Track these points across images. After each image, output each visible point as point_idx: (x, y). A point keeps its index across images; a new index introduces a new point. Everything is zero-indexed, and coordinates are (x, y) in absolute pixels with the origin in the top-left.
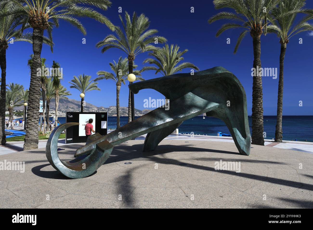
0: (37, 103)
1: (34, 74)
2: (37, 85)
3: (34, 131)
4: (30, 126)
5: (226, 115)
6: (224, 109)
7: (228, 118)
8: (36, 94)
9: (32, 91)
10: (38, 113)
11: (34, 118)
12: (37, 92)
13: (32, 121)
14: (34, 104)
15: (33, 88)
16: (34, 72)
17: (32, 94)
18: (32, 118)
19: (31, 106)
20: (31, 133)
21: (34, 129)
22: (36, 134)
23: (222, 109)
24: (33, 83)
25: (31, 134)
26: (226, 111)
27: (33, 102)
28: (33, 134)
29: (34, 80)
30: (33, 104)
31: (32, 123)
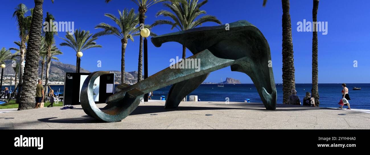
0: (36, 60)
1: (34, 26)
2: (37, 40)
3: (31, 93)
4: (27, 87)
5: (251, 68)
6: (248, 62)
7: (253, 72)
8: (36, 49)
9: (31, 46)
10: (36, 72)
11: (32, 77)
12: (36, 48)
13: (30, 81)
14: (33, 61)
15: (32, 42)
16: (34, 24)
17: (31, 49)
18: (30, 78)
19: (30, 63)
20: (27, 95)
21: (32, 91)
22: (33, 96)
23: (247, 62)
24: (33, 37)
25: (27, 97)
26: (251, 65)
27: (32, 59)
28: (30, 96)
29: (34, 34)
30: (31, 61)
31: (29, 84)
